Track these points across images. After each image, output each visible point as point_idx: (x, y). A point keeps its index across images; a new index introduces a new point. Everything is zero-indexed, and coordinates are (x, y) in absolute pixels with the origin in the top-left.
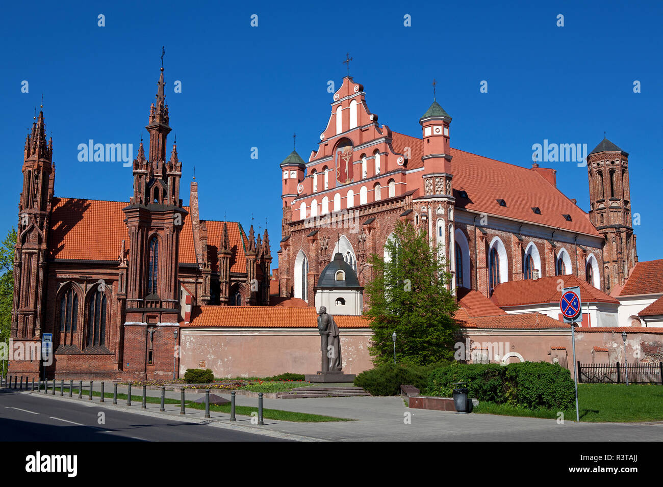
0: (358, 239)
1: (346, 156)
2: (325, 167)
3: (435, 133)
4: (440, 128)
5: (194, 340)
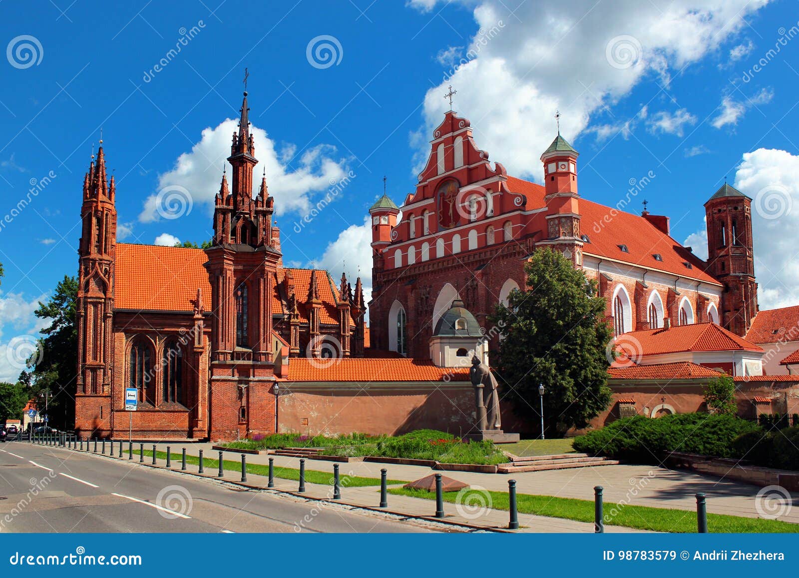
0: (466, 286)
1: (450, 197)
2: (424, 210)
3: (560, 170)
4: (566, 163)
5: (293, 396)
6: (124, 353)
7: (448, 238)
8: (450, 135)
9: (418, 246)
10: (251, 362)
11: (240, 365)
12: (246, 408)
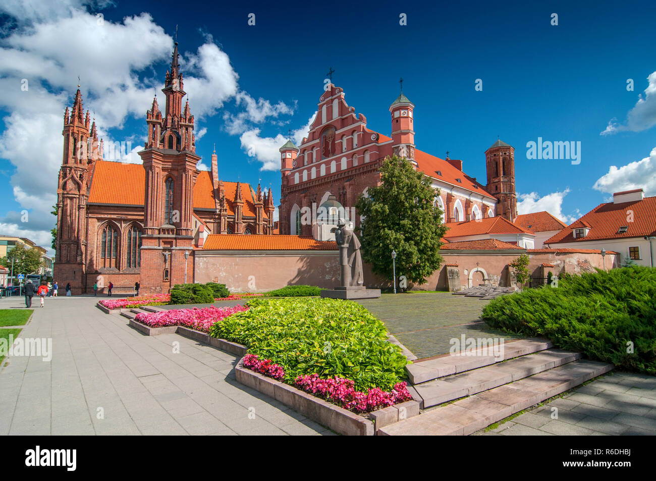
0: (339, 193)
1: (330, 138)
2: (313, 147)
3: (401, 115)
4: (406, 111)
5: (207, 261)
6: (96, 234)
7: (328, 164)
8: (330, 98)
9: (309, 169)
10: (174, 236)
11: (165, 238)
12: (169, 270)
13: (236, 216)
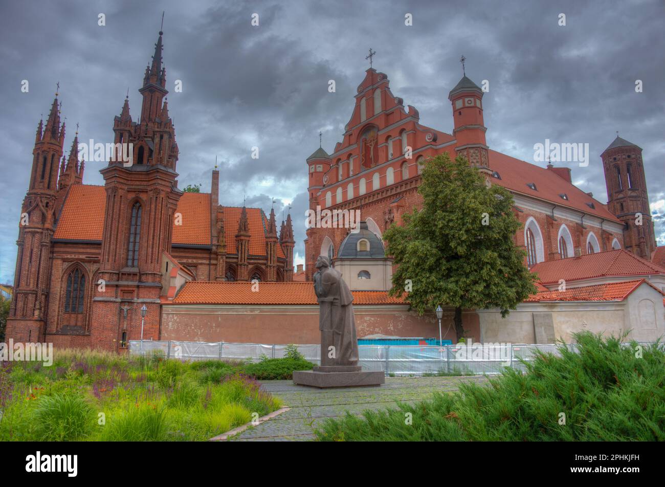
0: (385, 220)
2: (350, 155)
3: (467, 105)
4: (472, 99)
5: (178, 320)
6: (60, 280)
7: (369, 177)
9: (345, 187)
10: (136, 283)
11: (125, 286)
12: (128, 333)
13: (240, 255)
